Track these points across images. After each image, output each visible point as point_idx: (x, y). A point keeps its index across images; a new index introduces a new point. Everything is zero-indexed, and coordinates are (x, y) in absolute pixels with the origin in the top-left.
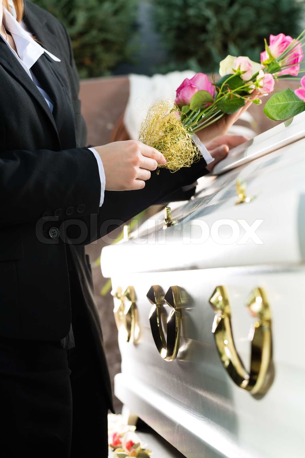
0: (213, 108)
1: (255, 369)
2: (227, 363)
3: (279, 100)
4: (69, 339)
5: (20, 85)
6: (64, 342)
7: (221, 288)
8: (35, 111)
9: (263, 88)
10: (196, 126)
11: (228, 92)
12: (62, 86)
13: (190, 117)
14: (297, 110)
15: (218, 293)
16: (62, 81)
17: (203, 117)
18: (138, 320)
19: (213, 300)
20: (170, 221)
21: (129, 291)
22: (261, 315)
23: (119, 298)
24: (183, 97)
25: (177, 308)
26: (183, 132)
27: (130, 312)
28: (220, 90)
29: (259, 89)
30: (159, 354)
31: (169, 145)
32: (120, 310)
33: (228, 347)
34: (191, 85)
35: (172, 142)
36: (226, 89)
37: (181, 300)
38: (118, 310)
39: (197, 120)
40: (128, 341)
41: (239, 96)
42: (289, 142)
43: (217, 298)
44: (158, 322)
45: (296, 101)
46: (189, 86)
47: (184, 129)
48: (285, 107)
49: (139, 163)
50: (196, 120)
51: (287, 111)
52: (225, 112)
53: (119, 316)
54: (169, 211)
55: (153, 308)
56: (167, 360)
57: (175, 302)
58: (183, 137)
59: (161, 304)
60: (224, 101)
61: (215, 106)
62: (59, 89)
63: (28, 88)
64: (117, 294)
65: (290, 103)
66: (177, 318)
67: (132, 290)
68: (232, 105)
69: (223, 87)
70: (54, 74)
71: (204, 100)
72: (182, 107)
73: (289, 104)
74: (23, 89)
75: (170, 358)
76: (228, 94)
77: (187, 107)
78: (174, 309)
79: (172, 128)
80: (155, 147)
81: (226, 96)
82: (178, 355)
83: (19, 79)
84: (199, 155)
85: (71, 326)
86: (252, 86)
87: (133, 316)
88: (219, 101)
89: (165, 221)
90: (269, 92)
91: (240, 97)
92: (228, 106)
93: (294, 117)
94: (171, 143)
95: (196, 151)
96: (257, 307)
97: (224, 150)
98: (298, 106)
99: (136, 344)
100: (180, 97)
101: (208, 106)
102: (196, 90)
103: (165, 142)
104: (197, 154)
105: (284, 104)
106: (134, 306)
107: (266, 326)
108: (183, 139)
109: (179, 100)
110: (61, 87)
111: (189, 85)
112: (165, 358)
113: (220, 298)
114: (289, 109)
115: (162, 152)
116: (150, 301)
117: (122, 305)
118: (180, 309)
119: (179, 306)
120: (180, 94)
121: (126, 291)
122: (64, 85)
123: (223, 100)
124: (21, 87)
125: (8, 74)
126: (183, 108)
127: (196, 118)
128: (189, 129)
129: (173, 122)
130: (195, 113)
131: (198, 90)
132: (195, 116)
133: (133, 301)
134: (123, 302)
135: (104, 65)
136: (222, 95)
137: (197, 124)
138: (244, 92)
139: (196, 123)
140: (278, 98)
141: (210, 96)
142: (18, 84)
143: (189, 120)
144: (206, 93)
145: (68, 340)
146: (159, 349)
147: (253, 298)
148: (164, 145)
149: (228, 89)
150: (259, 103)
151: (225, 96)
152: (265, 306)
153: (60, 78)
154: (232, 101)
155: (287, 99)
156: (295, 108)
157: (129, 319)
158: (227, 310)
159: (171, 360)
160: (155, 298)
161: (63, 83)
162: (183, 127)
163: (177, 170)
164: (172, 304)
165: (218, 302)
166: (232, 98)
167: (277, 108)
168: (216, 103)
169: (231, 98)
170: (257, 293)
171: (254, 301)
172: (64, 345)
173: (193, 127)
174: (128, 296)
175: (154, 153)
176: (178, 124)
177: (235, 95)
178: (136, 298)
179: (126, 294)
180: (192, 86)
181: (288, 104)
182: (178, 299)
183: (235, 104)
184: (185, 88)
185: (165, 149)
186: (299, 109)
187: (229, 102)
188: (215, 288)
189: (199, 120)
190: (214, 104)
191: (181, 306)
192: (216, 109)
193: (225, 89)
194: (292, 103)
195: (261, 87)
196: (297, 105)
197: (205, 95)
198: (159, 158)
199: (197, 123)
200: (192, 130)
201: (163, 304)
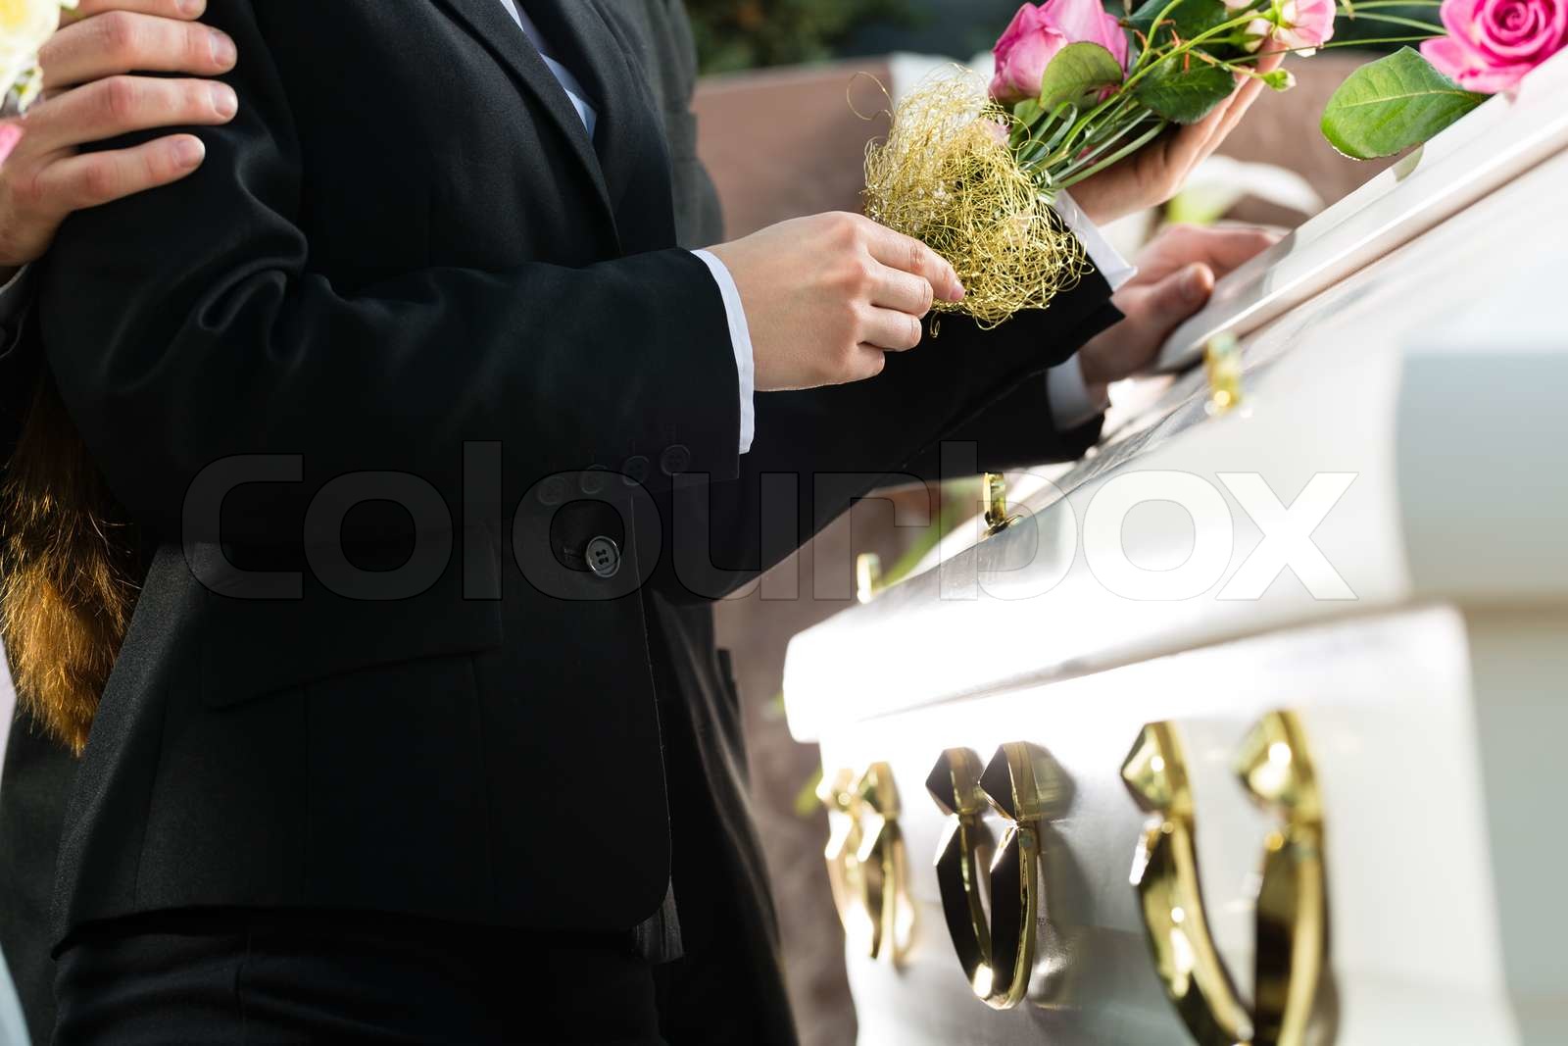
0: (1121, 105)
1: (1270, 998)
2: (1180, 987)
3: (1375, 91)
4: (663, 926)
5: (479, 47)
6: (646, 935)
7: (1162, 730)
8: (533, 133)
9: (1297, 29)
10: (1064, 165)
11: (1173, 47)
12: (624, 50)
13: (1040, 134)
14: (1436, 119)
15: (1151, 746)
16: (623, 36)
17: (1088, 134)
18: (905, 880)
19: (1133, 772)
20: (1001, 520)
21: (873, 780)
22: (1288, 803)
23: (844, 809)
24: (1017, 70)
25: (1023, 817)
26: (1018, 186)
27: (878, 852)
28: (1147, 42)
29: (1284, 34)
30: (968, 982)
31: (969, 233)
32: (849, 848)
33: (1184, 929)
34: (1043, 27)
35: (981, 222)
36: (1169, 37)
37: (1039, 792)
38: (842, 852)
39: (1068, 146)
40: (875, 954)
41: (1212, 60)
42: (1408, 232)
43: (1148, 763)
44: (966, 874)
45: (1432, 92)
46: (1036, 30)
47: (1018, 175)
48: (1393, 110)
49: (865, 286)
50: (1065, 145)
51: (1402, 125)
52: (1166, 114)
53: (845, 871)
54: (997, 487)
55: (951, 824)
56: (994, 1005)
57: (1015, 798)
58: (1018, 205)
59: (976, 811)
60: (1161, 78)
61: (1129, 97)
62: (614, 62)
63: (505, 55)
64: (836, 795)
65: (1412, 97)
66: (1023, 854)
67: (885, 777)
68: (1189, 92)
69: (1158, 31)
70: (596, 13)
71: (1089, 78)
72: (1014, 105)
73: (1407, 102)
74: (489, 59)
75: (1005, 995)
76: (1172, 52)
77: (1031, 103)
78: (1013, 824)
79: (978, 174)
80: (921, 237)
81: (1168, 62)
82: (1033, 987)
83: (475, 24)
84: (1077, 265)
85: (670, 885)
86: (1259, 25)
87: (887, 866)
88: (1141, 80)
89: (985, 523)
90: (1317, 45)
91: (1216, 64)
92: (1176, 94)
93: (1427, 145)
94: (975, 224)
95: (1065, 250)
96: (1273, 777)
97: (1197, 281)
98: (1440, 107)
99: (900, 966)
100: (1007, 71)
101: (1108, 97)
102: (1062, 44)
103: (952, 221)
104: (1071, 261)
105: (1392, 100)
106: (892, 832)
107: (1304, 842)
108: (1018, 210)
109: (1004, 81)
110: (621, 53)
111: (1039, 26)
112: (987, 999)
113: (1158, 765)
114: (1407, 119)
115: (944, 256)
116: (938, 805)
117: (856, 831)
118: (1035, 822)
119: (1028, 810)
120: (1006, 61)
121: (865, 778)
122: (630, 49)
123: (1155, 75)
124: (485, 52)
125: (437, 10)
126: (1019, 107)
127: (1063, 139)
128: (1039, 179)
129: (983, 153)
130: (1058, 122)
131: (1070, 44)
132: (1059, 134)
133: (890, 814)
134: (857, 821)
135: (808, 26)
136: (1154, 58)
137: (1068, 159)
138: (1229, 46)
139: (1063, 155)
140: (1370, 83)
141: (1112, 65)
142: (472, 42)
143: (1038, 147)
144: (1095, 51)
145: (660, 928)
146: (969, 969)
147: (1258, 747)
148: (952, 231)
149: (1174, 39)
150: (1284, 85)
151: (1164, 60)
152: (1303, 771)
153: (616, 25)
154: (1192, 78)
155: (1400, 83)
156: (1431, 111)
157: (875, 877)
158: (1182, 803)
159: (1007, 1006)
160: (956, 792)
161: (627, 44)
162: (1016, 169)
163: (1000, 319)
164: (1007, 807)
165: (1150, 778)
166: (1187, 66)
167: (1366, 114)
168: (1132, 87)
169: (1184, 68)
170: (1274, 729)
171: (1262, 756)
172: (647, 946)
173: (1053, 171)
174: (872, 798)
175: (917, 254)
176: (1000, 161)
177: (1196, 54)
178: (897, 805)
179: (864, 790)
180: (1047, 29)
181: (1407, 100)
182: (1028, 788)
183: (1200, 87)
184: (1023, 41)
185: (954, 245)
186: (1441, 117)
187: (1180, 81)
188: (1140, 730)
189: (1073, 145)
190: (1126, 90)
191: (1038, 812)
192: (1133, 110)
193: (1162, 37)
194: (1420, 97)
195: (1290, 26)
196: (1434, 103)
197: (1095, 58)
198: (940, 276)
199: (1067, 156)
200: (1049, 180)
201: (983, 815)
